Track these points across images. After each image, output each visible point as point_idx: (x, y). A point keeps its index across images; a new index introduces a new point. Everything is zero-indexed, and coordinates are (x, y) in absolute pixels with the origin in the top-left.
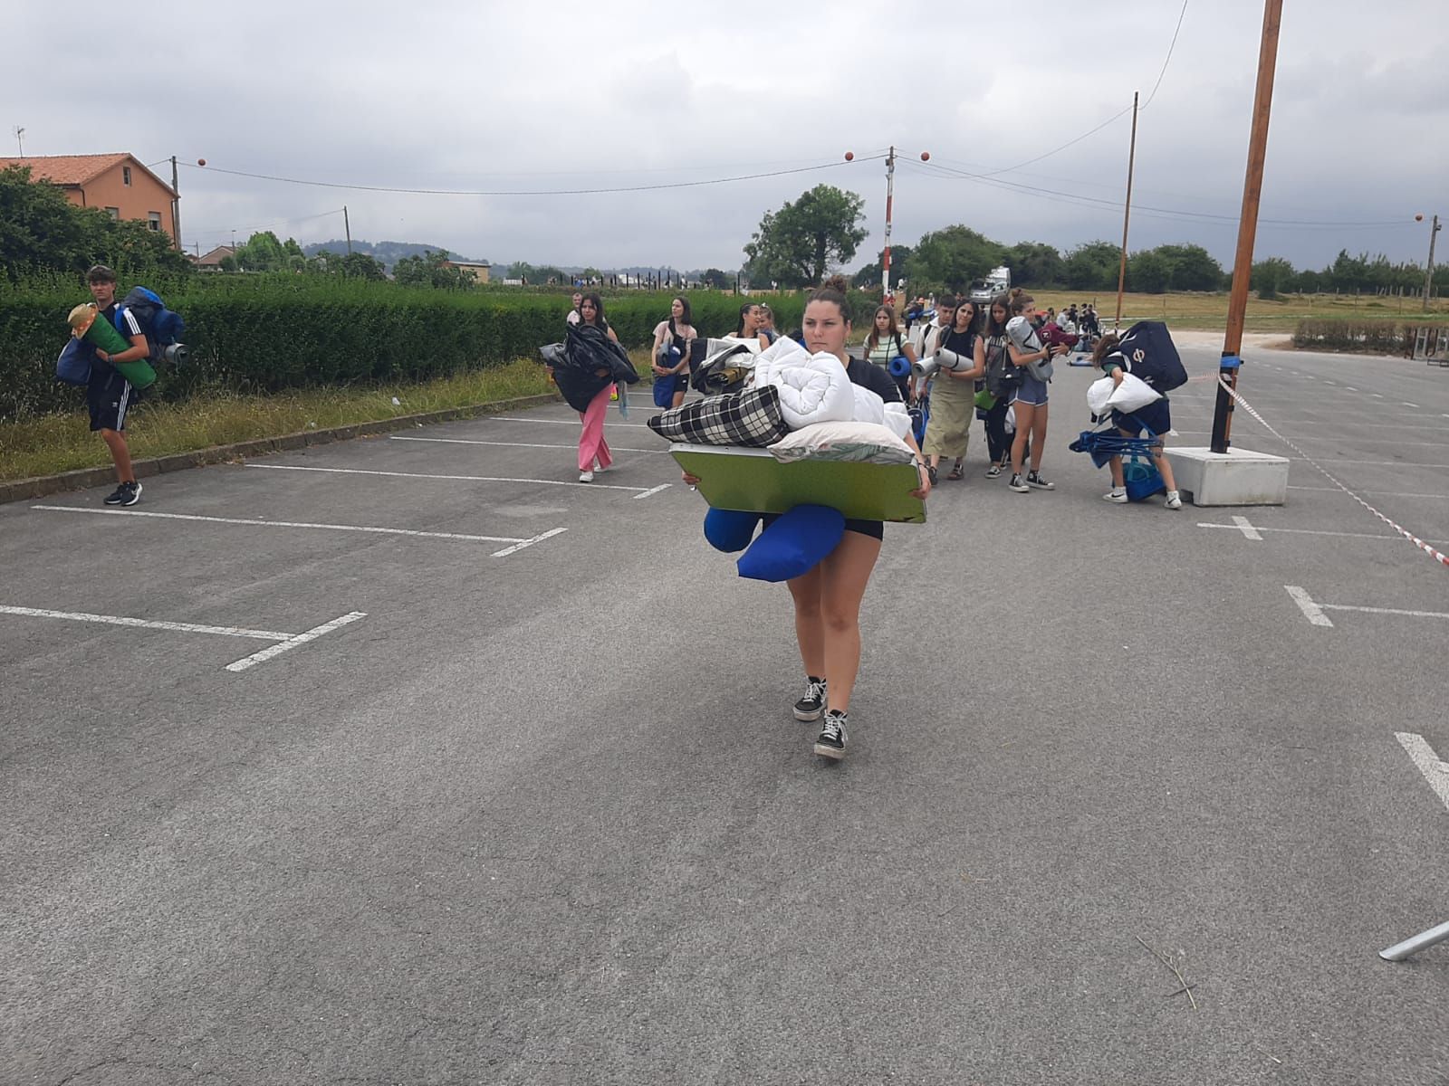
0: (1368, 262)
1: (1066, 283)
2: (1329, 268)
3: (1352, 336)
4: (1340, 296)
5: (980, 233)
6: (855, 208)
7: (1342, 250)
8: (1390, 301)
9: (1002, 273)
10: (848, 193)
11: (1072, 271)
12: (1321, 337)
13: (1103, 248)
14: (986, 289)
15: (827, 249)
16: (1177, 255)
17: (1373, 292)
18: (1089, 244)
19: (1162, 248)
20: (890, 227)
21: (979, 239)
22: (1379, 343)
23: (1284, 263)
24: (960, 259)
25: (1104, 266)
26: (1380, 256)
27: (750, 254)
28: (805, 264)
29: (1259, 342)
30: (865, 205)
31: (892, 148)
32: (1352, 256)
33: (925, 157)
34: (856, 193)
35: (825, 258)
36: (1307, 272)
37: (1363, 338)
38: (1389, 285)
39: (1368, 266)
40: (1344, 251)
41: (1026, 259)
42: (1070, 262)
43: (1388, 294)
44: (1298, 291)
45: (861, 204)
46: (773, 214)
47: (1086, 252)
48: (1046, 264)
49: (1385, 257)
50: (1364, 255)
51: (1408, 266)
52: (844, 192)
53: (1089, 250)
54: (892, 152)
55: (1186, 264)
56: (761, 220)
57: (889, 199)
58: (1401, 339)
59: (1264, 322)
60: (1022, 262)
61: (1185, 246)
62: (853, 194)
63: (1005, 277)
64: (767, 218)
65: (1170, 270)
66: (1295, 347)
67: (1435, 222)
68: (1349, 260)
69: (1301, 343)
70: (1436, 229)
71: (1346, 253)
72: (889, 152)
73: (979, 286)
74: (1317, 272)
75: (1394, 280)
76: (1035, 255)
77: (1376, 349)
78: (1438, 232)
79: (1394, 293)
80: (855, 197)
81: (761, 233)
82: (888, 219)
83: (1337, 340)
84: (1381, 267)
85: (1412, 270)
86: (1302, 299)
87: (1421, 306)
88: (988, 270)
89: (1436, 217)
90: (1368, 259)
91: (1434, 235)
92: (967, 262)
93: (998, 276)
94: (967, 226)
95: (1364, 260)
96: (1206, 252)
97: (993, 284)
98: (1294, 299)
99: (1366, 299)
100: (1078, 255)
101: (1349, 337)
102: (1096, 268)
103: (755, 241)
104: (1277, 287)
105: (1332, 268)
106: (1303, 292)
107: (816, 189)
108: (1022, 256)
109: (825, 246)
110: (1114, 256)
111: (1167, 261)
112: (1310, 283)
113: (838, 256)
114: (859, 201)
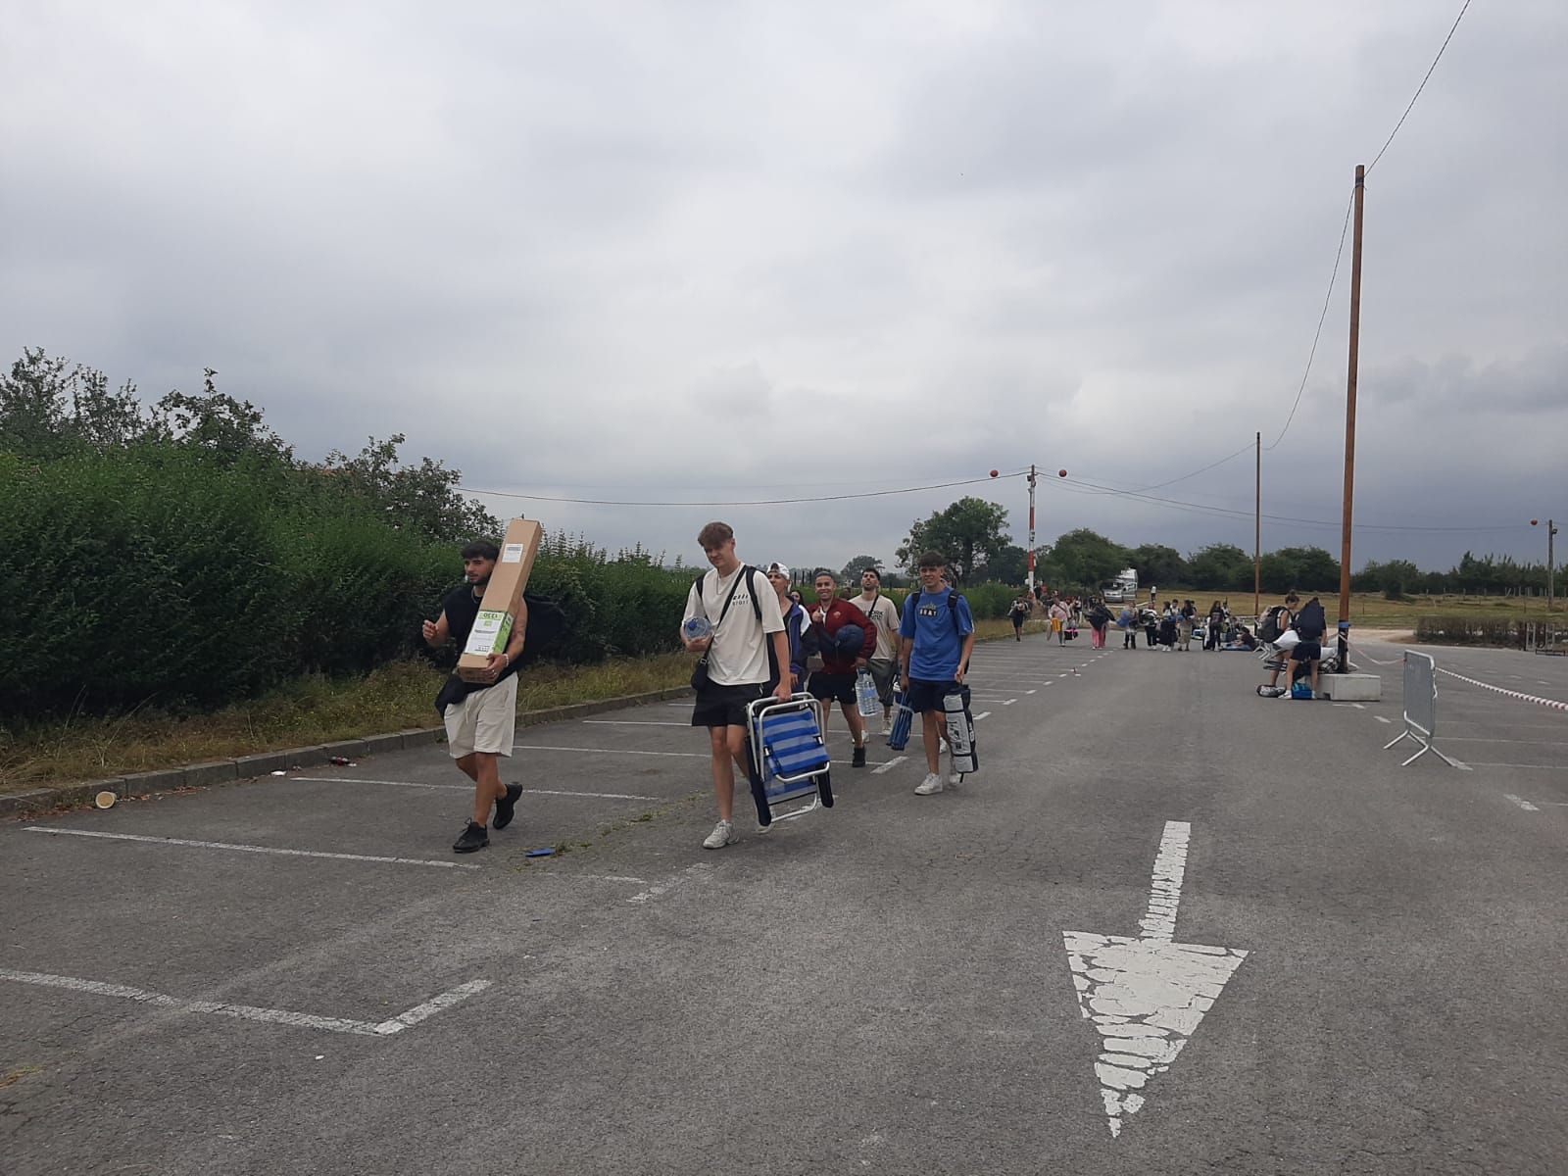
0: (1494, 564)
1: (1191, 584)
2: (1454, 569)
3: (1470, 630)
4: (1467, 597)
5: (1105, 537)
6: (1000, 517)
7: (1466, 552)
8: (1517, 601)
9: (1131, 574)
10: (992, 504)
11: (1196, 572)
12: (1442, 632)
13: (1226, 551)
14: (1116, 589)
15: (974, 552)
16: (1300, 557)
17: (1503, 593)
18: (1211, 546)
19: (1284, 551)
20: (1033, 533)
21: (1105, 542)
22: (1495, 637)
23: (1409, 565)
24: (1090, 561)
25: (1229, 567)
26: (1505, 558)
27: (901, 557)
28: (953, 564)
29: (1384, 636)
30: (1009, 515)
31: (1033, 467)
32: (1477, 559)
33: (1063, 474)
34: (1000, 504)
35: (972, 560)
36: (1432, 574)
37: (1480, 633)
38: (1517, 586)
39: (1494, 568)
40: (1469, 553)
41: (1149, 560)
42: (1194, 564)
43: (1517, 595)
44: (1424, 592)
45: (1004, 514)
46: (922, 522)
47: (1210, 555)
48: (1169, 565)
49: (1510, 559)
50: (1489, 557)
51: (1534, 567)
52: (989, 504)
53: (1212, 553)
54: (1033, 469)
55: (1309, 565)
56: (912, 528)
57: (1032, 509)
58: (1516, 633)
59: (1390, 620)
60: (1146, 563)
61: (1307, 549)
62: (996, 505)
63: (1133, 577)
64: (918, 525)
65: (1295, 572)
66: (1418, 640)
67: (1551, 526)
68: (1474, 562)
69: (1424, 637)
70: (1553, 532)
71: (1471, 555)
72: (1030, 470)
73: (1109, 586)
74: (1443, 574)
75: (1522, 582)
76: (1158, 557)
77: (1493, 643)
78: (1554, 536)
79: (1523, 593)
80: (999, 508)
81: (911, 538)
82: (1032, 526)
83: (1457, 634)
84: (1507, 569)
85: (1539, 570)
86: (1429, 599)
87: (1547, 606)
88: (1118, 571)
89: (1551, 521)
90: (1493, 560)
91: (1551, 538)
92: (1097, 564)
93: (1126, 577)
94: (1091, 530)
95: (1490, 562)
96: (1329, 555)
97: (1123, 585)
98: (1421, 600)
99: (1495, 599)
100: (1201, 557)
101: (1467, 632)
102: (1220, 570)
103: (905, 546)
104: (1403, 587)
105: (1457, 570)
106: (1429, 593)
107: (963, 500)
108: (1145, 558)
109: (972, 550)
110: (1236, 558)
111: (1292, 562)
112: (1435, 585)
113: (985, 558)
114: (1003, 511)
